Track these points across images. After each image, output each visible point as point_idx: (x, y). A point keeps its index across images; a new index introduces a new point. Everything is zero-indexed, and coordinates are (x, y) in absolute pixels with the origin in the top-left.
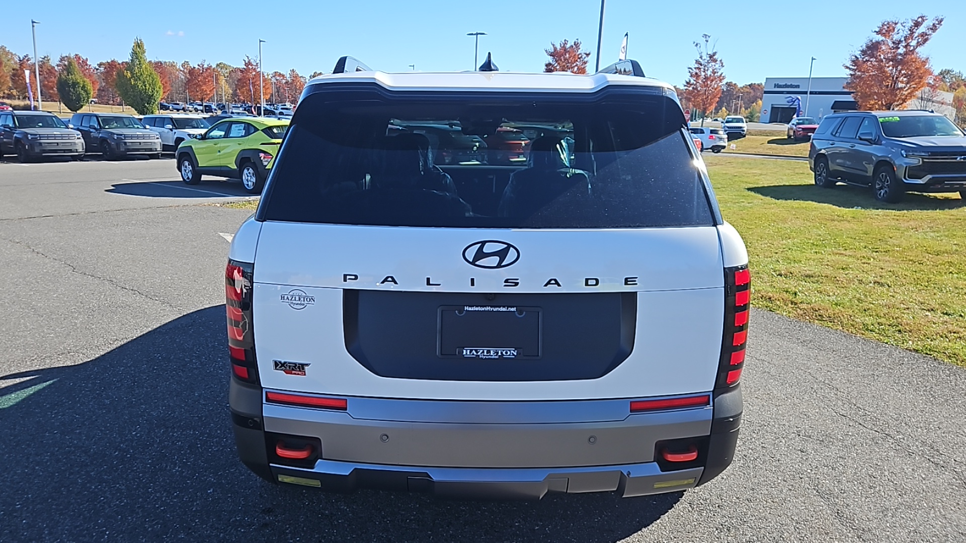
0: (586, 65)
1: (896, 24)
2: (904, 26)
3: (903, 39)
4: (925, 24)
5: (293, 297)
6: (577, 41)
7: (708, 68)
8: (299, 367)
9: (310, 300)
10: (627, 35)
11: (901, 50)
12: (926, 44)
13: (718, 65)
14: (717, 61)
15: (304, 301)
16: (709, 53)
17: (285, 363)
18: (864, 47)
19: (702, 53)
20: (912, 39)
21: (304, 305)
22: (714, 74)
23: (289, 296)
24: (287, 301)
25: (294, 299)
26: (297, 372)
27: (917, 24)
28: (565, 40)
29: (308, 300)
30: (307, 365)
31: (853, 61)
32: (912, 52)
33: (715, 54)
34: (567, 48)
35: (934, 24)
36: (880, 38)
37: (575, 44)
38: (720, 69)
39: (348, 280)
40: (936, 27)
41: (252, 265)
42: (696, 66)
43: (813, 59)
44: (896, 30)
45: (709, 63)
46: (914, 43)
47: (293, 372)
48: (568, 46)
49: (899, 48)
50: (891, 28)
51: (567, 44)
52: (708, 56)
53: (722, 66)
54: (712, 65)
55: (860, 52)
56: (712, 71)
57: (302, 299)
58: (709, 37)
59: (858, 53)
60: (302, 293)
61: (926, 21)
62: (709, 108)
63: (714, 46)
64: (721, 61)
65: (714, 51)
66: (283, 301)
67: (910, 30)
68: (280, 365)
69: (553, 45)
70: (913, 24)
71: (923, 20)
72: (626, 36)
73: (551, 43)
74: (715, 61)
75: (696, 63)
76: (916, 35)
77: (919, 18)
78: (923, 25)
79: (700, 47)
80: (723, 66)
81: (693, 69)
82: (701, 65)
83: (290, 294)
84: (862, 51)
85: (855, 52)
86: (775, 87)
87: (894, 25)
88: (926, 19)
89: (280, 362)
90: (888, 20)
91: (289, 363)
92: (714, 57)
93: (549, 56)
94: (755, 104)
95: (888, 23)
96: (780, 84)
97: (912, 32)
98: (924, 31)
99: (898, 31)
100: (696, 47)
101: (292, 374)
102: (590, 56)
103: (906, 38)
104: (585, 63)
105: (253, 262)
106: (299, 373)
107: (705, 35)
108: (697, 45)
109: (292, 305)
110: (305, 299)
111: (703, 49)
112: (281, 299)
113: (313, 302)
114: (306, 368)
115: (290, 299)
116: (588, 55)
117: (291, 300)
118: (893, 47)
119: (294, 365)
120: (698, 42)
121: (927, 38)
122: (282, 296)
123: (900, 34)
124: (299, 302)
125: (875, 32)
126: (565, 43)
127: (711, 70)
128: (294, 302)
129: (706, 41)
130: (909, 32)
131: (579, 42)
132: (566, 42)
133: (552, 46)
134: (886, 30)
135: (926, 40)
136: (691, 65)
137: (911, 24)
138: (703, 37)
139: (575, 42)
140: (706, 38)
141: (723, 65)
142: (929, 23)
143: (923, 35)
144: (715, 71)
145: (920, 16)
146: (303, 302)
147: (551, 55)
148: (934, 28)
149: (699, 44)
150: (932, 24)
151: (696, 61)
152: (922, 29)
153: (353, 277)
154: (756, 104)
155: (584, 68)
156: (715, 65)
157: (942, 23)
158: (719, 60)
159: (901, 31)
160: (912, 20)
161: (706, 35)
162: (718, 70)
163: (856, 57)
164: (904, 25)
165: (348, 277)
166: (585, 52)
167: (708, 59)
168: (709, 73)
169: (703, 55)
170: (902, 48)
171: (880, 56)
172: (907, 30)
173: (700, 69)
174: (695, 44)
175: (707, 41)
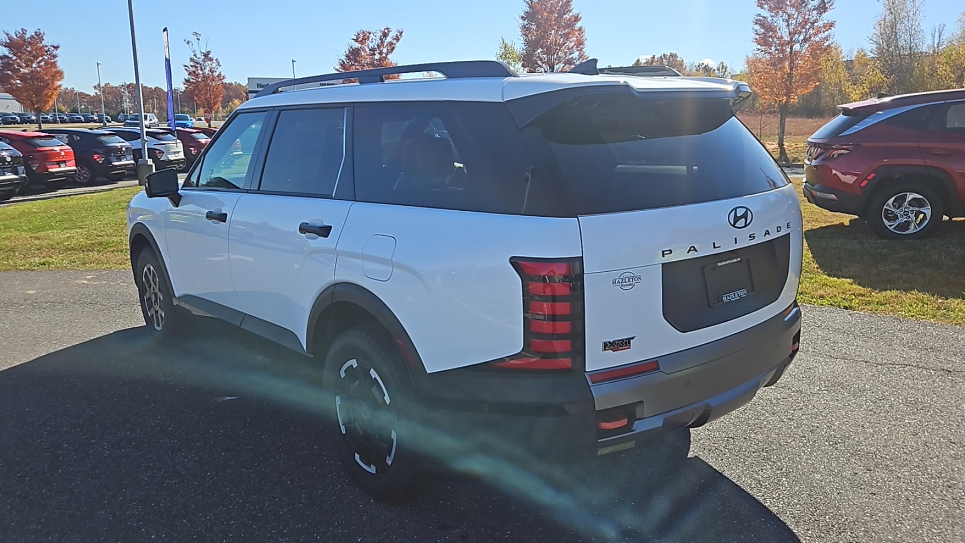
0: (55, 59)
1: (370, 33)
2: (375, 36)
3: (376, 47)
4: (390, 35)
5: (623, 280)
6: (38, 31)
7: (205, 67)
8: (626, 343)
9: (637, 279)
10: (165, 30)
11: (377, 57)
12: (393, 52)
13: (215, 64)
14: (213, 60)
15: (633, 281)
16: (202, 52)
17: (614, 342)
18: (347, 52)
19: (195, 51)
20: (383, 48)
21: (632, 284)
22: (212, 73)
23: (620, 280)
24: (619, 284)
25: (624, 281)
26: (623, 348)
27: (385, 35)
28: (22, 29)
29: (636, 279)
30: (633, 338)
31: (341, 65)
32: (385, 58)
33: (209, 53)
34: (26, 38)
35: (397, 35)
36: (357, 45)
37: (36, 35)
38: (217, 68)
39: (665, 256)
40: (398, 38)
41: (581, 258)
42: (192, 64)
43: (293, 61)
44: (370, 39)
45: (205, 62)
46: (385, 50)
47: (620, 348)
48: (28, 36)
49: (375, 55)
50: (366, 37)
51: (25, 34)
52: (202, 55)
53: (218, 65)
54: (209, 64)
55: (345, 57)
56: (209, 70)
57: (631, 280)
58: (200, 35)
59: (343, 58)
60: (631, 274)
61: (391, 32)
62: (214, 108)
63: (207, 45)
64: (217, 60)
65: (208, 50)
66: (615, 285)
67: (380, 39)
68: (609, 345)
69: (7, 34)
70: (381, 35)
71: (389, 32)
72: (166, 32)
73: (4, 32)
74: (211, 60)
75: (190, 61)
76: (385, 44)
77: (385, 29)
78: (389, 36)
79: (192, 45)
80: (220, 66)
81: (189, 67)
82: (197, 63)
83: (621, 277)
84: (347, 56)
85: (341, 56)
86: (258, 87)
87: (368, 34)
88: (391, 31)
89: (609, 343)
90: (363, 29)
91: (618, 341)
92: (209, 56)
93: (4, 48)
94: (230, 103)
95: (363, 33)
96: (262, 84)
97: (382, 42)
98: (390, 40)
99: (372, 40)
100: (187, 45)
101: (619, 350)
102: (59, 49)
103: (379, 46)
104: (55, 56)
105: (581, 255)
106: (626, 347)
107: (195, 33)
108: (188, 43)
109: (622, 288)
110: (633, 279)
111: (195, 47)
112: (613, 284)
113: (640, 281)
114: (632, 341)
115: (620, 282)
116: (56, 48)
117: (622, 283)
118: (370, 53)
119: (622, 342)
120: (190, 40)
121: (394, 47)
122: (613, 281)
123: (373, 42)
124: (628, 283)
125: (353, 39)
126: (23, 33)
127: (208, 68)
128: (624, 284)
129: (197, 39)
130: (380, 41)
131: (41, 32)
132: (25, 32)
133: (6, 36)
134: (363, 38)
135: (393, 48)
136: (186, 63)
137: (380, 34)
138: (193, 35)
139: (36, 33)
140: (197, 36)
141: (220, 64)
142: (392, 34)
143: (391, 44)
144: (213, 69)
145: (386, 27)
146: (631, 283)
147: (5, 47)
148: (398, 39)
149: (191, 42)
150: (395, 35)
151: (191, 59)
152: (389, 39)
153: (669, 252)
154: (232, 103)
155: (54, 62)
156: (211, 64)
157: (402, 35)
158: (214, 59)
159: (374, 40)
160: (380, 31)
161: (197, 34)
162: (216, 69)
163: (343, 61)
164: (375, 34)
165: (666, 253)
166: (52, 45)
167: (203, 57)
168: (207, 71)
169: (197, 53)
170: (377, 54)
171: (362, 61)
172: (379, 39)
173: (197, 67)
174: (187, 41)
175: (199, 39)
